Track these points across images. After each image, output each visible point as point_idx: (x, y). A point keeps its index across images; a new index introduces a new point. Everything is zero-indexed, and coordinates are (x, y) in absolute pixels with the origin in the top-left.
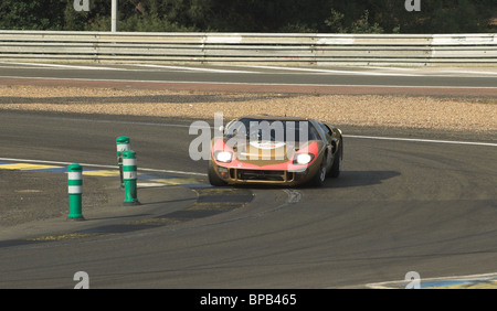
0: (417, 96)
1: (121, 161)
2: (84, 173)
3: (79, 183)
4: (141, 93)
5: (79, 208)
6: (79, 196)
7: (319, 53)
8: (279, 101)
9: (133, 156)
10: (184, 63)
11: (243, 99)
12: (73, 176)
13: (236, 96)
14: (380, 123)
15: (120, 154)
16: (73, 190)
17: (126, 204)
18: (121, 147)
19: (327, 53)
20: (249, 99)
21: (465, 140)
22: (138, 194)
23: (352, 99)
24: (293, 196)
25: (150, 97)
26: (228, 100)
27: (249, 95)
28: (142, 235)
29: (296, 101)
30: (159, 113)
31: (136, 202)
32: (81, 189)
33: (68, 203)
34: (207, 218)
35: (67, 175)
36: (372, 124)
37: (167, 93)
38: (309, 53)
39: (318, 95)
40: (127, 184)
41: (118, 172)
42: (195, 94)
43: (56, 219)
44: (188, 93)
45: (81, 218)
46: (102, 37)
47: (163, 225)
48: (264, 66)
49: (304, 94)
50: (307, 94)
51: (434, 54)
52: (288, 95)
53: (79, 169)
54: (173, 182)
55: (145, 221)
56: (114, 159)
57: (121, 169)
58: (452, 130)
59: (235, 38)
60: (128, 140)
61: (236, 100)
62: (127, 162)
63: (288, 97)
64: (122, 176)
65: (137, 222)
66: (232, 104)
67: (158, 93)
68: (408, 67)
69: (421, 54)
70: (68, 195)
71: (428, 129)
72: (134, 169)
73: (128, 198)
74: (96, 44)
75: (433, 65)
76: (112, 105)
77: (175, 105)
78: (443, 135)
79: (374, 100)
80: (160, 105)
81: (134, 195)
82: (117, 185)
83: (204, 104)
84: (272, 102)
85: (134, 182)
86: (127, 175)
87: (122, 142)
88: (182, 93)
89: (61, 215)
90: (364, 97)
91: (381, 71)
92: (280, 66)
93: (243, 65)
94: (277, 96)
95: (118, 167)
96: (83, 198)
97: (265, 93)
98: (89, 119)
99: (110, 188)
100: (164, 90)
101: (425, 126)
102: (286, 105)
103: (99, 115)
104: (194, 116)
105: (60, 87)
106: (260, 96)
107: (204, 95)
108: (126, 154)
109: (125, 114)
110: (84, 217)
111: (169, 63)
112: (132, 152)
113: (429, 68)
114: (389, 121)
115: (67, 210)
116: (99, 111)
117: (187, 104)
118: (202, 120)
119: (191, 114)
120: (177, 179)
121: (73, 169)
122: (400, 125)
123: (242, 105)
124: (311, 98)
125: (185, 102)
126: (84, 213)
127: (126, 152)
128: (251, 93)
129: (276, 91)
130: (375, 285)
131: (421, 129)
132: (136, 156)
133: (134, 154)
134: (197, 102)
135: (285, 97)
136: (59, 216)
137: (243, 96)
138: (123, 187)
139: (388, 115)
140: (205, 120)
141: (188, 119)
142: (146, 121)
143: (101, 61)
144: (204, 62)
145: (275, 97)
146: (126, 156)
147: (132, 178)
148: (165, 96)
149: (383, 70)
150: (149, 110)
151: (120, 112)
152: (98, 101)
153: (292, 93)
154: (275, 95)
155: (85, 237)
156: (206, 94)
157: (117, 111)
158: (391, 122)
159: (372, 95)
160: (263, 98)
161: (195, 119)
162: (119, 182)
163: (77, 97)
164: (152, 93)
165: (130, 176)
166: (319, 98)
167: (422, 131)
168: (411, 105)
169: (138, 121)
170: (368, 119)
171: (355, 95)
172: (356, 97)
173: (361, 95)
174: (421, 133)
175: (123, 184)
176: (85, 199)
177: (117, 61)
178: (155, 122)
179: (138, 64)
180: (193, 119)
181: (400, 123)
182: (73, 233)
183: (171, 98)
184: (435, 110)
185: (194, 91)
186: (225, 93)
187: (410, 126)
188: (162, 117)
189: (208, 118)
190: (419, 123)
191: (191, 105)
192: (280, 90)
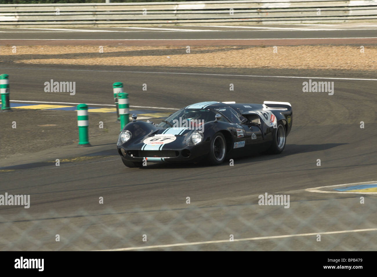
0: (339, 45)
1: (117, 100)
2: (90, 110)
3: (86, 118)
4: (130, 49)
5: (87, 138)
6: (86, 128)
7: (264, 15)
8: (235, 52)
9: (126, 97)
10: (161, 25)
11: (208, 51)
12: (81, 113)
13: (202, 49)
14: (312, 67)
15: (116, 95)
16: (81, 123)
18: (117, 90)
19: (270, 15)
20: (212, 51)
23: (290, 49)
25: (137, 52)
26: (196, 52)
27: (212, 48)
29: (247, 51)
30: (144, 64)
32: (88, 123)
33: (78, 134)
35: (76, 112)
36: (306, 68)
37: (150, 48)
38: (256, 15)
39: (264, 47)
40: (122, 118)
41: (115, 109)
42: (171, 48)
43: (69, 146)
44: (165, 48)
45: (88, 145)
46: (99, 7)
48: (222, 25)
49: (253, 46)
50: (256, 46)
51: (351, 13)
52: (241, 47)
53: (85, 108)
54: (157, 116)
56: (112, 99)
57: (117, 107)
58: (367, 71)
59: (200, 5)
60: (122, 84)
61: (202, 52)
62: (122, 102)
63: (241, 49)
64: (118, 112)
66: (199, 55)
67: (143, 48)
68: (331, 23)
69: (341, 13)
70: (78, 128)
71: (348, 70)
72: (127, 106)
74: (95, 13)
75: (350, 21)
77: (156, 57)
78: (360, 74)
79: (308, 49)
80: (144, 58)
82: (114, 119)
83: (177, 56)
84: (229, 53)
85: (127, 116)
86: (122, 111)
87: (117, 86)
88: (161, 48)
89: (73, 143)
90: (299, 47)
91: (310, 27)
92: (234, 25)
93: (206, 25)
94: (233, 48)
95: (115, 105)
96: (90, 129)
97: (224, 46)
98: (92, 69)
99: (109, 121)
100: (147, 46)
101: (346, 68)
102: (240, 55)
103: (99, 66)
104: (170, 65)
105: (68, 46)
106: (220, 48)
107: (178, 49)
108: (121, 95)
109: (119, 65)
110: (90, 143)
111: (150, 25)
112: (125, 93)
113: (348, 24)
114: (318, 65)
115: (78, 139)
116: (99, 63)
117: (165, 56)
118: (177, 68)
119: (168, 63)
120: (160, 113)
121: (81, 108)
122: (327, 68)
123: (207, 56)
124: (259, 49)
125: (163, 55)
126: (90, 141)
127: (121, 94)
128: (213, 46)
129: (232, 44)
130: (313, 190)
131: (343, 70)
132: (128, 97)
133: (127, 95)
134: (172, 54)
135: (239, 49)
136: (72, 143)
137: (207, 49)
138: (119, 120)
139: (318, 60)
140: (180, 68)
141: (167, 67)
142: (135, 70)
143: (99, 25)
144: (177, 24)
145: (231, 49)
146: (120, 97)
147: (126, 113)
148: (148, 51)
149: (312, 27)
150: (136, 61)
151: (114, 64)
152: (98, 56)
153: (245, 46)
154: (232, 47)
155: (92, 159)
156: (179, 48)
157: (112, 63)
158: (319, 66)
159: (305, 45)
160: (222, 50)
161: (172, 67)
162: (116, 117)
163: (82, 54)
164: (138, 49)
165: (124, 112)
166: (265, 48)
167: (344, 72)
168: (335, 52)
169: (129, 70)
170: (302, 64)
171: (292, 46)
172: (293, 48)
173: (297, 46)
174: (343, 73)
175: (119, 118)
176: (91, 131)
177: (111, 25)
178: (142, 71)
179: (127, 27)
180: (170, 68)
181: (327, 66)
182: (82, 156)
183: (153, 52)
184: (353, 56)
185: (170, 46)
186: (194, 47)
187: (335, 68)
188: (147, 67)
189: (181, 66)
190: (342, 66)
191: (168, 57)
192: (235, 44)
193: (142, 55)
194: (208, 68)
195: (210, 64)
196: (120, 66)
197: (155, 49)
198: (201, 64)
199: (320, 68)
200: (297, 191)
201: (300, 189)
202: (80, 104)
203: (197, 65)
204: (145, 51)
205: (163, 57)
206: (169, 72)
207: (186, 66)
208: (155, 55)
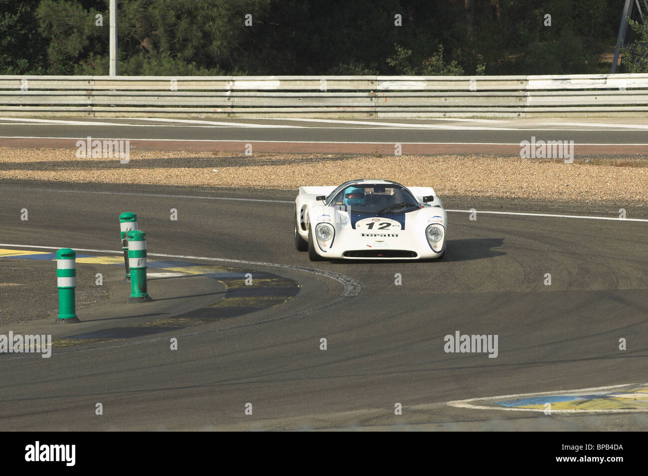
0: (510, 156)
1: (125, 244)
2: (78, 260)
3: (72, 273)
4: (150, 155)
5: (72, 307)
6: (72, 290)
7: (381, 101)
8: (329, 164)
9: (142, 238)
10: (204, 115)
11: (283, 163)
12: (63, 264)
13: (273, 158)
14: (461, 192)
15: (125, 235)
16: (63, 282)
17: (132, 300)
18: (125, 227)
19: (391, 102)
20: (290, 162)
21: (572, 213)
22: (148, 287)
23: (425, 161)
24: (350, 288)
25: (162, 160)
26: (264, 163)
27: (291, 157)
28: (154, 340)
29: (351, 163)
30: (173, 182)
31: (146, 298)
32: (74, 282)
33: (57, 300)
34: (240, 318)
35: (56, 263)
36: (452, 193)
37: (184, 155)
38: (367, 102)
39: (380, 156)
40: (134, 275)
41: (122, 259)
42: (220, 155)
43: (42, 321)
44: (210, 155)
45: (75, 319)
46: (98, 82)
47: (181, 327)
48: (309, 118)
49: (361, 155)
50: (366, 155)
51: (530, 101)
52: (342, 156)
53: (71, 256)
54: (194, 271)
55: (158, 322)
56: (118, 242)
57: (126, 255)
58: (555, 201)
59: (271, 82)
60: (135, 216)
61: (274, 163)
62: (134, 246)
63: (341, 159)
64: (127, 263)
65: (148, 324)
66: (269, 169)
67: (171, 155)
68: (496, 118)
69: (513, 101)
70: (57, 290)
71: (524, 199)
72: (143, 254)
73: (136, 293)
74: (90, 93)
75: (528, 115)
76: (112, 171)
77: (194, 170)
78: (544, 206)
79: (453, 161)
80: (174, 171)
81: (143, 289)
82: (121, 275)
83: (232, 169)
84: (320, 165)
85: (143, 271)
86: (134, 263)
87: (127, 219)
88: (203, 155)
89: (49, 315)
90: (441, 158)
91: (461, 124)
92: (330, 119)
93: (281, 117)
94: (328, 158)
95: (123, 252)
96: (77, 292)
97: (311, 154)
98: (83, 190)
99: (112, 279)
100: (179, 151)
101: (520, 195)
102: (339, 170)
103: (96, 184)
104: (220, 185)
105: (43, 149)
106: (304, 158)
107: (232, 157)
108: (133, 234)
109: (130, 182)
110: (78, 317)
111: (185, 115)
112: (140, 232)
113: (524, 120)
114: (473, 189)
115: (56, 308)
116: (95, 179)
117: (209, 169)
118: (230, 189)
119: (215, 182)
120: (199, 267)
121: (63, 255)
122: (488, 194)
123: (281, 170)
124: (371, 160)
125: (207, 166)
126: (77, 313)
127: (133, 232)
128: (292, 154)
129: (326, 151)
130: (459, 403)
131: (514, 198)
132: (145, 237)
133: (144, 235)
134: (222, 166)
135: (337, 159)
136: (47, 316)
137: (282, 158)
138: (129, 278)
139: (472, 181)
140: (234, 189)
141: (211, 188)
142: (157, 192)
143: (97, 114)
144: (231, 115)
145: (324, 159)
146: (132, 237)
147: (140, 266)
148: (181, 159)
149: (464, 123)
150: (160, 177)
151: (122, 181)
152: (94, 167)
153: (347, 154)
154: (324, 156)
155: (80, 344)
156: (234, 156)
157: (119, 179)
158: (475, 191)
159: (450, 155)
160: (309, 161)
161: (221, 189)
162: (125, 272)
163: (66, 162)
164: (164, 155)
165: (137, 265)
166: (382, 159)
167: (516, 202)
168: (501, 168)
169: (147, 192)
170: (445, 186)
171: (429, 156)
172: (430, 158)
173: (436, 155)
174: (515, 205)
175: (129, 274)
176: (80, 295)
177: (118, 114)
178: (168, 193)
179: (145, 118)
180: (218, 189)
181: (487, 191)
182: (64, 338)
183: (189, 162)
184: (532, 174)
185: (219, 152)
186: (260, 154)
187: (501, 195)
188: (178, 187)
189: (237, 187)
190: (512, 191)
191: (215, 170)
192: (331, 150)
193: (171, 167)
194: (283, 191)
195: (288, 183)
196: (132, 185)
197: (193, 156)
198: (272, 184)
199: (475, 194)
200: (431, 404)
201: (437, 402)
202: (61, 250)
203: (265, 186)
204: (176, 159)
205: (206, 170)
206: (216, 197)
207: (247, 187)
208: (193, 167)
